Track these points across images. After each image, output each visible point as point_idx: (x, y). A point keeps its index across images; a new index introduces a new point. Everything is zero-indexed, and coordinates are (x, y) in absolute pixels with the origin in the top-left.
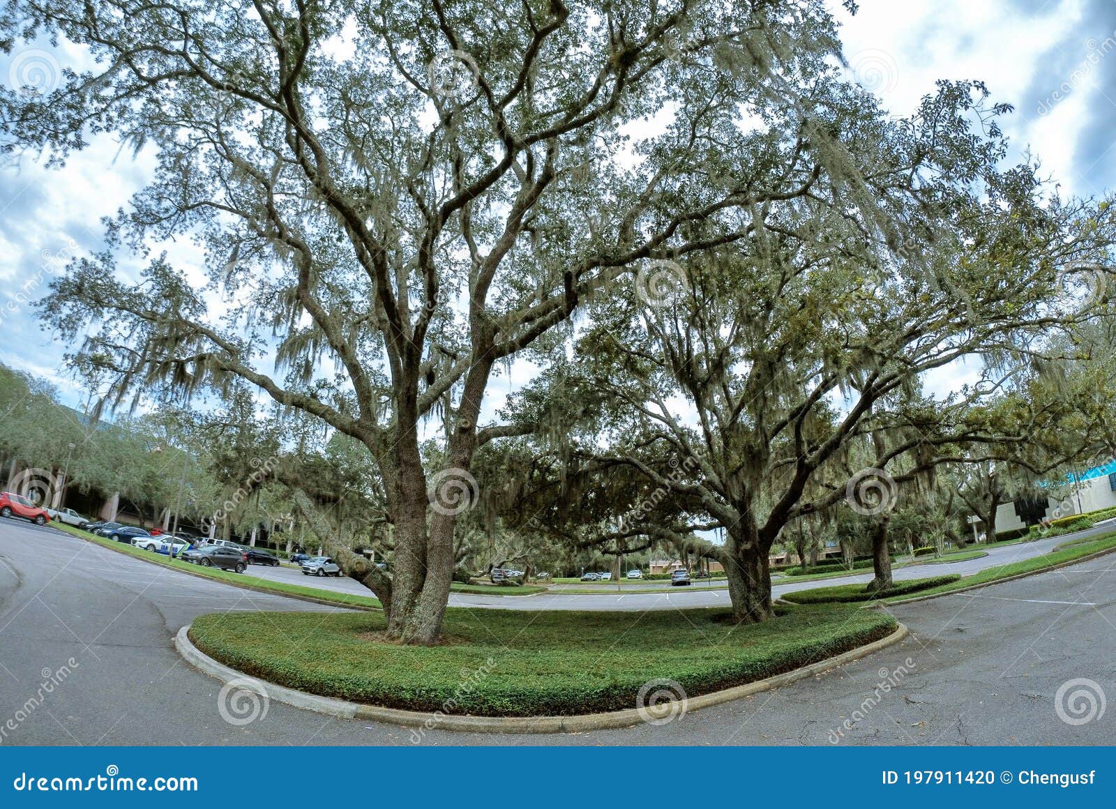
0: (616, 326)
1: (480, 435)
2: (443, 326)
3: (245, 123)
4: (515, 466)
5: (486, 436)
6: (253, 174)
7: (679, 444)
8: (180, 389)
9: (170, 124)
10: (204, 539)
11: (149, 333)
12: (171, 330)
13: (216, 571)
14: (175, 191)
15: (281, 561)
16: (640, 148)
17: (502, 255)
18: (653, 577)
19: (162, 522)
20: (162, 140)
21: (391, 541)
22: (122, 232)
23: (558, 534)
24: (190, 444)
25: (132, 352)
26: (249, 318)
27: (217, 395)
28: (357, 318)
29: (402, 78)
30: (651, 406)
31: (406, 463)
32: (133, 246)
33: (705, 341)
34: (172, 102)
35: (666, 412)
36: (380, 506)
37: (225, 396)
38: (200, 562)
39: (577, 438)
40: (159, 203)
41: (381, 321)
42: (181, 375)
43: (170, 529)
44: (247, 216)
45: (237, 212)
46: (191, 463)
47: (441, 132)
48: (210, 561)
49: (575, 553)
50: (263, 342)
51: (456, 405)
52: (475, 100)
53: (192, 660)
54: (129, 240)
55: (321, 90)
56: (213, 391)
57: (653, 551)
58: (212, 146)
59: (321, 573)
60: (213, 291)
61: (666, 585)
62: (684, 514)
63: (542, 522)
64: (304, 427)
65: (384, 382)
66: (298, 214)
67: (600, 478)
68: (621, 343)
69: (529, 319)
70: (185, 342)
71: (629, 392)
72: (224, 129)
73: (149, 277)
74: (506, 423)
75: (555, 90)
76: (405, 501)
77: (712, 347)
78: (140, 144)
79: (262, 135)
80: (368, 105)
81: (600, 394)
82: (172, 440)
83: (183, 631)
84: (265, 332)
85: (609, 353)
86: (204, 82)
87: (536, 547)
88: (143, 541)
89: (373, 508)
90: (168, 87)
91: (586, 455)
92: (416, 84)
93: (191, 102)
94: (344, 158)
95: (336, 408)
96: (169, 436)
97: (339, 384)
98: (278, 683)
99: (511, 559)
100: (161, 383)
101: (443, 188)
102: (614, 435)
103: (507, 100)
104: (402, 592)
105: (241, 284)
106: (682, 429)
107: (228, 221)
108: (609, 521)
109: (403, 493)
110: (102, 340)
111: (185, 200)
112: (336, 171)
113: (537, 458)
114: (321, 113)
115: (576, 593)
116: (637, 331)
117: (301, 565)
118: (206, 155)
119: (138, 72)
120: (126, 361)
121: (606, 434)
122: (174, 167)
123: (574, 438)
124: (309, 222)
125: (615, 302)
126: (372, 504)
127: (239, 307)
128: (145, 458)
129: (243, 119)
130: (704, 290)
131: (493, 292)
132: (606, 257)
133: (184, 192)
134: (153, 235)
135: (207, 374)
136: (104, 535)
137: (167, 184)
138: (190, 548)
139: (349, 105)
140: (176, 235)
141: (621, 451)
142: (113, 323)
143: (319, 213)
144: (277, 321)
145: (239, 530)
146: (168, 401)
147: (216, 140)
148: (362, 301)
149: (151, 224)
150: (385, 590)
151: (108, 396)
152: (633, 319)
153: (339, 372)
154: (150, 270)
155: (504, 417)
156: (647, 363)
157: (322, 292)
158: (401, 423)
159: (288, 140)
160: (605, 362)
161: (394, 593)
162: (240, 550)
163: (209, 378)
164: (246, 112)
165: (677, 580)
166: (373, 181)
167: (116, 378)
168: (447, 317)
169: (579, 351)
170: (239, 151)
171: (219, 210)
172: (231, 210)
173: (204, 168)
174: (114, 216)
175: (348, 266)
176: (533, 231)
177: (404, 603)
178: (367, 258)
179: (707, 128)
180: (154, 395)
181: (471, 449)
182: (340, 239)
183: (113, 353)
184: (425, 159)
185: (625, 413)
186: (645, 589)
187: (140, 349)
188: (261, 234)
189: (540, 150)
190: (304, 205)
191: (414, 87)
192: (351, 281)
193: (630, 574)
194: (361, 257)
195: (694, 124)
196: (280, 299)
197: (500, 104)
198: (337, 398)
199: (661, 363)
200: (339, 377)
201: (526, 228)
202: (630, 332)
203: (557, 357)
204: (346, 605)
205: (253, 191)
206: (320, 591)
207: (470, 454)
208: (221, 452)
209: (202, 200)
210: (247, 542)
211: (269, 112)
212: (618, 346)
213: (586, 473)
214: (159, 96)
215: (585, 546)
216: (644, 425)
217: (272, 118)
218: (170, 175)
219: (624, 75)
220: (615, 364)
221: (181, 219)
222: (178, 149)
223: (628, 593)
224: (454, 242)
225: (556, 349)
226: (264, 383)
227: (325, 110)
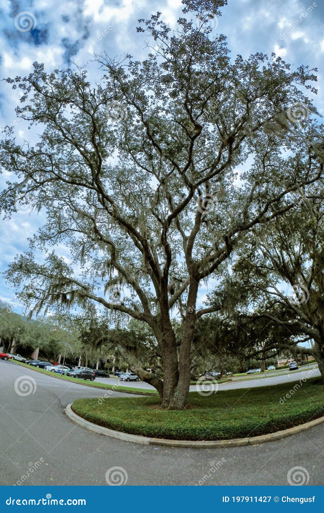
0: (249, 256)
1: (198, 314)
2: (174, 269)
3: (80, 196)
4: (213, 325)
5: (200, 313)
6: (87, 216)
7: (286, 304)
8: (64, 305)
9: (50, 200)
10: (76, 367)
11: (50, 283)
12: (59, 281)
13: (82, 380)
14: (55, 226)
15: (111, 376)
16: (243, 177)
17: (195, 234)
18: (280, 368)
19: (58, 360)
20: (49, 206)
21: (159, 364)
22: (36, 243)
23: (234, 354)
24: (69, 327)
25: (44, 291)
26: (91, 275)
27: (80, 307)
28: (137, 270)
29: (140, 168)
30: (270, 289)
31: (166, 329)
32: (41, 248)
33: (290, 255)
34: (50, 191)
35: (277, 291)
36: (153, 349)
37: (84, 307)
38: (75, 376)
39: (240, 309)
40: (50, 231)
41: (149, 270)
42: (64, 299)
43: (61, 363)
44: (85, 233)
45: (82, 232)
46: (70, 336)
47: (161, 187)
48: (79, 376)
49: (244, 361)
50: (99, 284)
51: (184, 302)
52: (173, 171)
53: (73, 419)
54: (39, 246)
55: (108, 179)
56: (79, 306)
57: (279, 356)
58: (68, 206)
59: (128, 380)
60: (76, 264)
61: (287, 371)
62: (292, 336)
63: (227, 349)
64: (118, 318)
65: (152, 296)
66: (106, 230)
67: (252, 326)
68: (252, 263)
69: (212, 260)
70: (66, 286)
71: (259, 285)
72: (72, 199)
73: (48, 261)
74: (207, 307)
75: (203, 161)
76: (167, 346)
77: (293, 257)
78: (39, 208)
79: (88, 200)
80: (128, 182)
81: (247, 288)
82: (61, 326)
83: (69, 406)
84: (99, 279)
85: (248, 269)
86: (62, 181)
87: (226, 361)
88: (50, 368)
89: (150, 350)
90: (48, 185)
91: (244, 316)
92: (146, 170)
93: (57, 190)
94: (123, 205)
95: (133, 309)
96: (60, 324)
97: (133, 298)
98: (113, 429)
99: (214, 368)
100: (56, 303)
101: (165, 211)
102: (255, 305)
103: (185, 169)
104: (168, 388)
105: (87, 261)
106: (286, 297)
107: (79, 236)
108: (257, 345)
109: (166, 343)
110: (31, 286)
111: (60, 229)
112: (120, 210)
113: (222, 321)
114: (110, 188)
115: (245, 380)
116: (259, 257)
117: (119, 377)
118: (66, 211)
119: (35, 180)
120: (41, 295)
121: (252, 305)
122: (54, 217)
123: (238, 310)
124: (112, 232)
125: (246, 246)
126: (149, 349)
127: (87, 270)
128: (50, 334)
129: (79, 194)
130: (284, 232)
131: (194, 251)
132: (241, 227)
133: (59, 226)
134: (49, 244)
135: (76, 298)
136: (33, 365)
137: (52, 224)
138: (70, 371)
139: (121, 183)
140: (58, 243)
141: (260, 312)
142: (35, 280)
143: (115, 229)
144: (103, 274)
145: (92, 363)
146: (60, 310)
147: (69, 204)
148: (138, 263)
149: (47, 240)
150: (160, 386)
151: (35, 309)
152: (255, 252)
153: (132, 293)
154: (49, 258)
155: (207, 304)
156: (265, 270)
157: (121, 261)
158: (162, 312)
159: (99, 200)
160: (246, 273)
161: (164, 387)
162: (92, 371)
163: (77, 300)
164: (79, 191)
165: (292, 367)
166: (136, 212)
167: (37, 302)
168: (176, 264)
169: (235, 270)
170: (80, 207)
171: (74, 232)
172: (79, 231)
173: (66, 215)
174: (32, 238)
175: (130, 249)
176: (206, 222)
177: (169, 392)
178: (139, 244)
179: (268, 162)
180: (54, 308)
181: (195, 320)
182: (127, 238)
183: (36, 291)
184: (157, 200)
185: (259, 295)
186: (277, 374)
187: (47, 290)
188: (93, 240)
189: (202, 187)
190: (109, 226)
191: (146, 171)
192: (132, 255)
193: (269, 368)
194: (136, 244)
195: (263, 162)
196: (104, 266)
197: (183, 171)
198: (133, 304)
199: (272, 269)
200: (132, 295)
201: (203, 222)
202: (256, 258)
203: (225, 274)
204: (141, 394)
205: (87, 223)
206: (129, 388)
207: (194, 322)
208: (84, 330)
209: (67, 228)
210: (95, 368)
211: (89, 190)
212: (251, 265)
213: (246, 324)
214: (45, 189)
215: (248, 358)
216: (268, 298)
217: (91, 193)
218: (53, 220)
219: (231, 147)
220: (251, 273)
221: (59, 237)
222: (55, 209)
223: (269, 377)
224: (173, 233)
225: (224, 271)
226: (101, 301)
227: (111, 186)
